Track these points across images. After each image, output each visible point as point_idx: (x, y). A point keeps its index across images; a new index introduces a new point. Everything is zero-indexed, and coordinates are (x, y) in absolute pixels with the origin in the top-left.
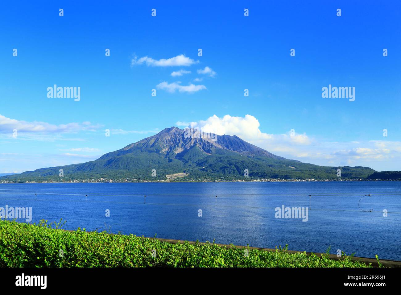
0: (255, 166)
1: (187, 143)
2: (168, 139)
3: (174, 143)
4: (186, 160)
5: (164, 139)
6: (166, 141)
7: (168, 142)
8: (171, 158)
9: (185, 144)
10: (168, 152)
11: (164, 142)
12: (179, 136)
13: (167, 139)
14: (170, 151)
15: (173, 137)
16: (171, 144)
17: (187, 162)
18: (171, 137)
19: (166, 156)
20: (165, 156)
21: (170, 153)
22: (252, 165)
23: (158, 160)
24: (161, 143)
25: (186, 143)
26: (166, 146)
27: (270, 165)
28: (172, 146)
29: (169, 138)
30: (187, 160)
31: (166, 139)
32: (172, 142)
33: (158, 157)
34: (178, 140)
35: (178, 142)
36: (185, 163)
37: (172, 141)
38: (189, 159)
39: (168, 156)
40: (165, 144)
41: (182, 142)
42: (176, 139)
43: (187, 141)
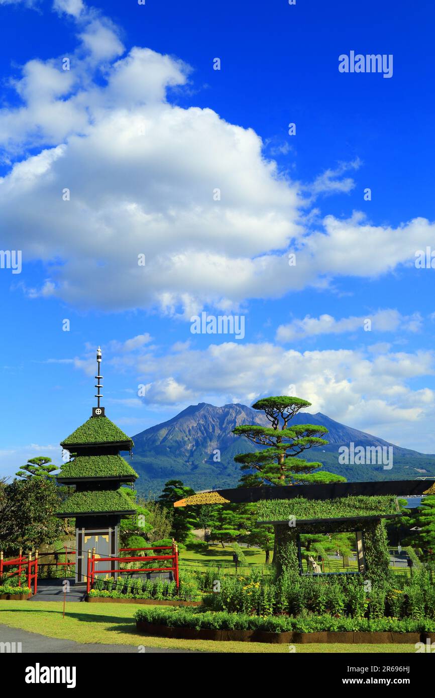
0: (345, 471)
1: (227, 432)
2: (193, 427)
3: (203, 434)
4: (223, 466)
5: (185, 426)
6: (189, 431)
7: (193, 432)
8: (196, 463)
9: (224, 434)
10: (191, 450)
11: (185, 433)
12: (214, 421)
13: (191, 428)
14: (195, 450)
15: (202, 422)
16: (198, 435)
17: (226, 468)
18: (197, 422)
19: (189, 459)
20: (187, 460)
21: (195, 453)
22: (340, 469)
23: (171, 467)
24: (179, 435)
25: (225, 432)
26: (189, 439)
27: (379, 468)
28: (199, 440)
29: (195, 425)
30: (226, 465)
31: (188, 426)
32: (199, 432)
33: (173, 462)
34: (211, 427)
35: (211, 431)
36: (221, 471)
37: (200, 429)
38: (229, 464)
39: (191, 458)
40: (187, 437)
41: (218, 432)
42: (206, 427)
43: (226, 429)
